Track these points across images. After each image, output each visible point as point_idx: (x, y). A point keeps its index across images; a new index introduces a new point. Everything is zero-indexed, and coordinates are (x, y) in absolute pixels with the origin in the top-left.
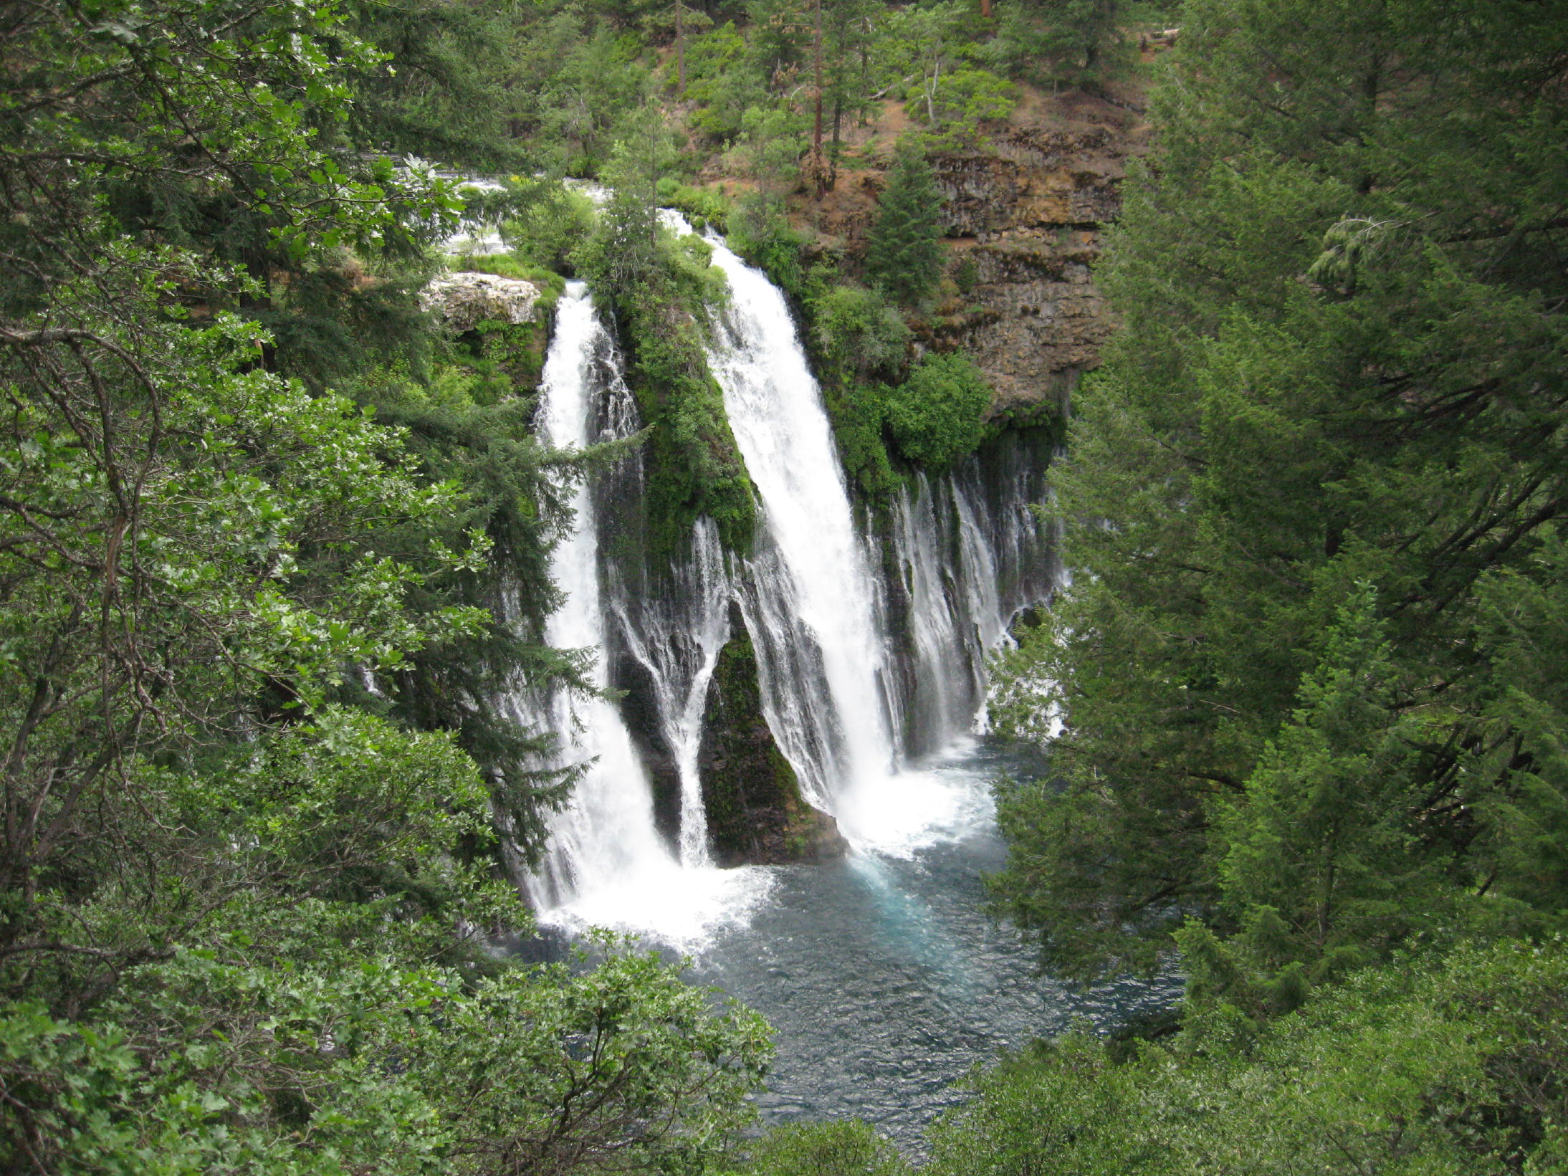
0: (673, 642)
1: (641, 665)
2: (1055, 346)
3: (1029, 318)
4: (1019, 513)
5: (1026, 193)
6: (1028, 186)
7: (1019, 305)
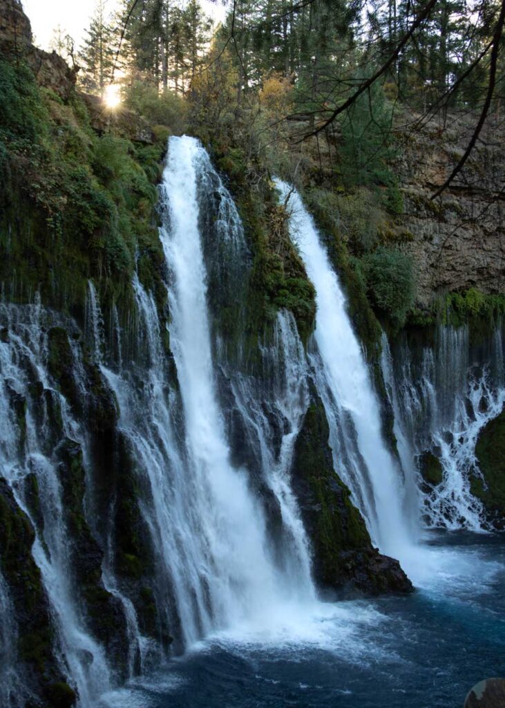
3: (427, 243)
5: (421, 161)
6: (423, 157)
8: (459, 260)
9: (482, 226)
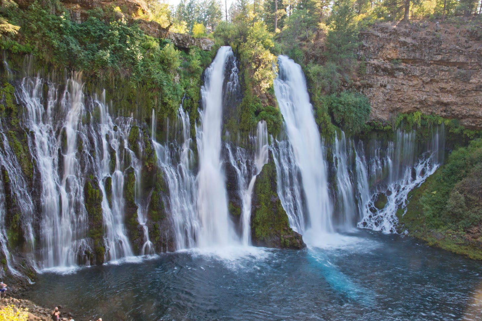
0: (247, 162)
1: (234, 168)
2: (391, 101)
3: (383, 88)
4: (376, 161)
5: (383, 47)
6: (384, 45)
7: (379, 83)
8: (406, 97)
9: (421, 79)
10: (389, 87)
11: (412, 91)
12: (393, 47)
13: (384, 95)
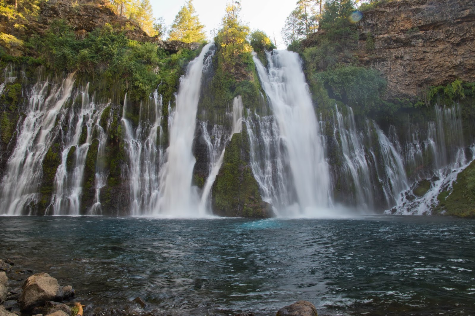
2: (415, 73)
3: (400, 61)
5: (392, 21)
6: (393, 18)
7: (393, 55)
8: (434, 65)
9: (449, 42)
10: (407, 57)
11: (441, 57)
12: (405, 18)
13: (404, 67)
